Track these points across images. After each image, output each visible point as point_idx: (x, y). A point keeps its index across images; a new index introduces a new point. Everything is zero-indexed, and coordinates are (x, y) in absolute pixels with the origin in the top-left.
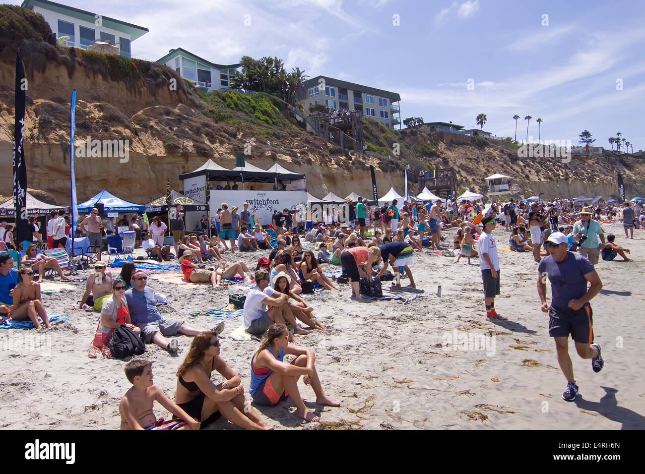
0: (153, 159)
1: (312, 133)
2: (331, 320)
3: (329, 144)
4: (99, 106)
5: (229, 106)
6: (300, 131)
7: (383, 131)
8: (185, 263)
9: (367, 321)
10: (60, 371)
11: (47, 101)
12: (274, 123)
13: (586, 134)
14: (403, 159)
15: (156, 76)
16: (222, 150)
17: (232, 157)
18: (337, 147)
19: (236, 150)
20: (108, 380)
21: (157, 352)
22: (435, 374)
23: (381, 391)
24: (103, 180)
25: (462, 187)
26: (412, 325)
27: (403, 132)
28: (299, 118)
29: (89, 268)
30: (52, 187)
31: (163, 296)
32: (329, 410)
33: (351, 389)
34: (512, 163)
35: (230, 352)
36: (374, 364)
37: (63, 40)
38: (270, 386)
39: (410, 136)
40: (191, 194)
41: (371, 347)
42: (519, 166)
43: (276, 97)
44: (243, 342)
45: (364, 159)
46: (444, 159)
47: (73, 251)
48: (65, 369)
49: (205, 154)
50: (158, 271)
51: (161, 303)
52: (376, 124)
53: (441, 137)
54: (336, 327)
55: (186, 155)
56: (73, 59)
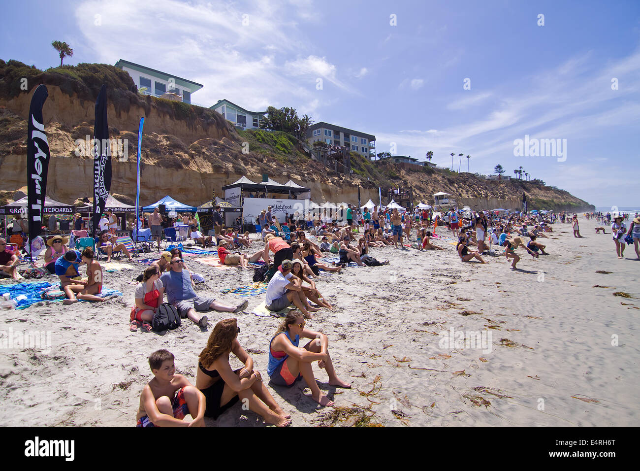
0: (204, 176)
1: (315, 161)
2: (334, 298)
3: (327, 169)
4: (167, 137)
5: (258, 140)
6: (306, 159)
7: (363, 161)
8: (221, 249)
9: (363, 300)
10: (102, 344)
11: (130, 132)
12: (289, 153)
13: (499, 167)
14: (377, 181)
15: (207, 117)
16: (253, 170)
17: (260, 175)
18: (333, 171)
19: (262, 170)
20: (142, 355)
21: (190, 326)
22: (429, 353)
23: (386, 371)
24: (168, 189)
25: (416, 200)
26: (399, 304)
27: (377, 162)
28: (306, 150)
29: (150, 251)
30: (131, 193)
31: (201, 276)
32: (342, 393)
33: (359, 368)
34: (450, 185)
35: (252, 327)
36: (375, 341)
37: (142, 90)
38: (286, 369)
39: (382, 165)
40: (229, 200)
41: (370, 324)
42: (455, 187)
43: (291, 135)
44: (264, 318)
45: (351, 179)
46: (404, 181)
47: (137, 239)
48: (107, 342)
49: (241, 173)
50: (200, 256)
51: (199, 282)
52: (359, 156)
53: (402, 166)
54: (340, 305)
55: (227, 173)
56: (149, 104)
